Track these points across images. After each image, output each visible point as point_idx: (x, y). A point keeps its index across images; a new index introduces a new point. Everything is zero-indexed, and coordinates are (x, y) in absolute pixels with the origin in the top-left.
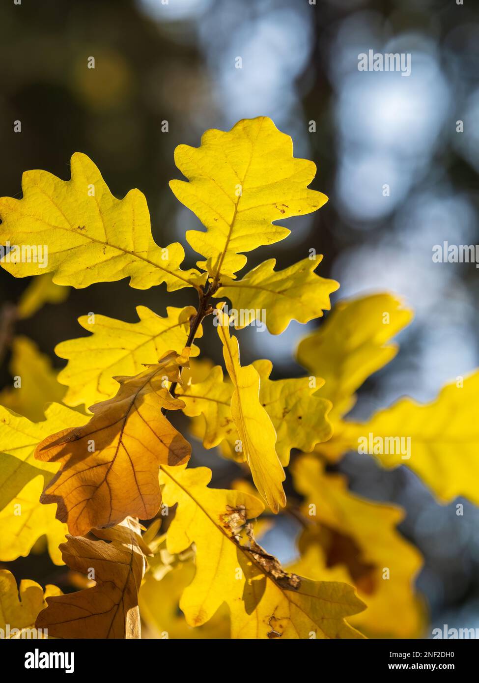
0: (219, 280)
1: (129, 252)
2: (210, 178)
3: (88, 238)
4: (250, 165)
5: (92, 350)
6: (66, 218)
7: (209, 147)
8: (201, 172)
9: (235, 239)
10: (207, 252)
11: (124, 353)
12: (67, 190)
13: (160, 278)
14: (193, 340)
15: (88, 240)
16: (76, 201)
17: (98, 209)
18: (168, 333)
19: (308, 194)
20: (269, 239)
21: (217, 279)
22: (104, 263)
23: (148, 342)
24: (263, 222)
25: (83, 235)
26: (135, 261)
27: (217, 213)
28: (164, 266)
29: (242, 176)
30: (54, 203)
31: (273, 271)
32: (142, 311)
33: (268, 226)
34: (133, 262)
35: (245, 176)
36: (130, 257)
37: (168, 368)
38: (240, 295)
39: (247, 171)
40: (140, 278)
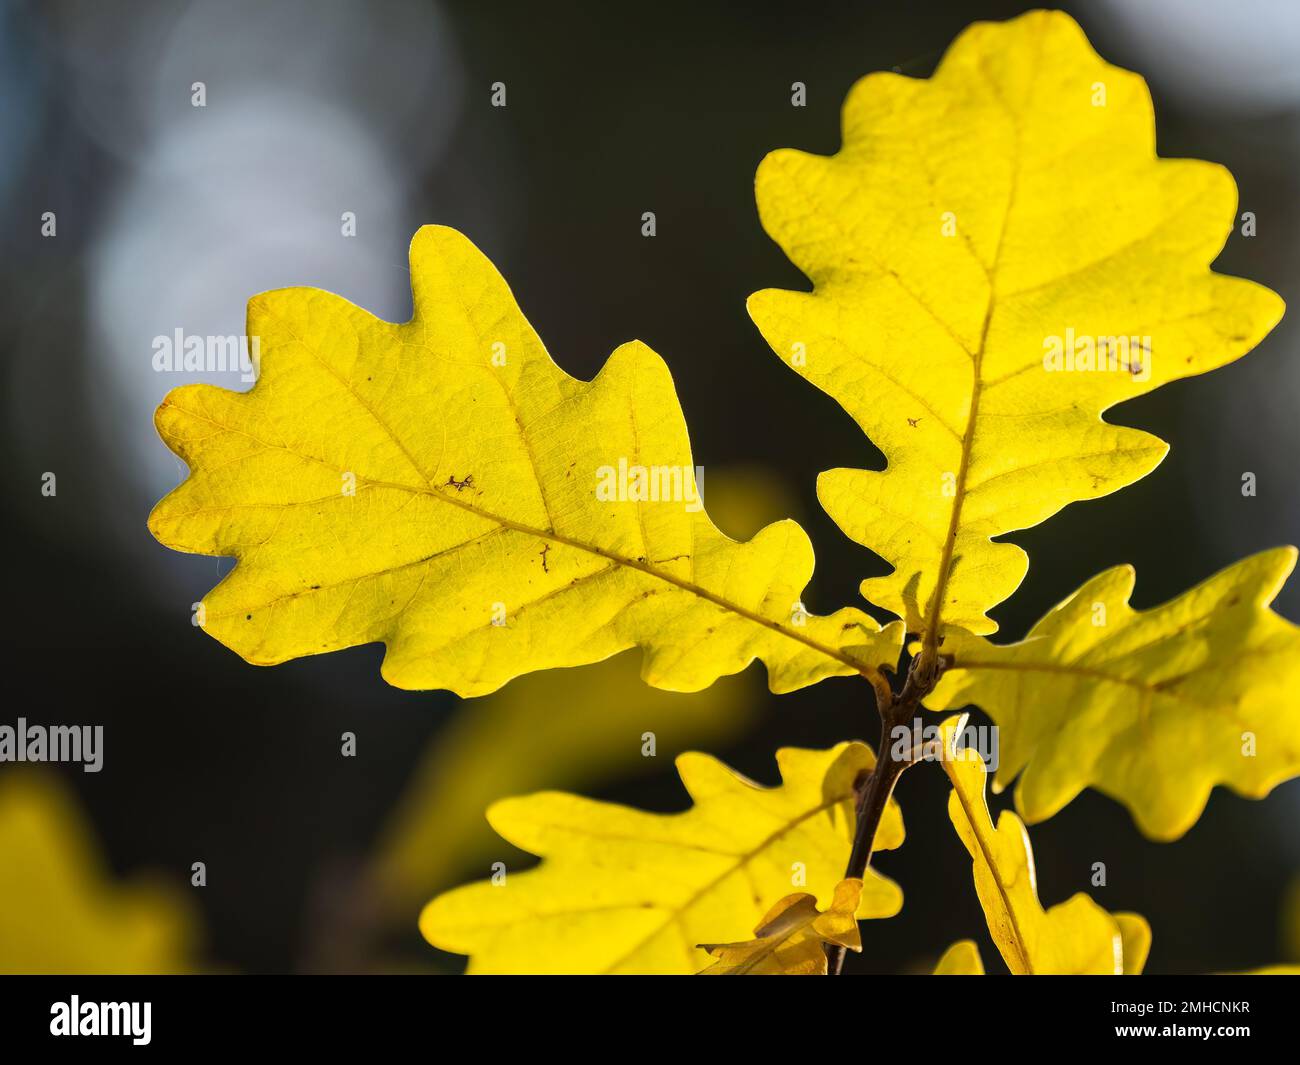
0: (941, 641)
1: (629, 562)
2: (882, 268)
3: (488, 516)
4: (1011, 204)
5: (542, 918)
6: (405, 452)
7: (873, 151)
8: (849, 247)
9: (983, 487)
10: (892, 541)
11: (653, 920)
12: (402, 356)
13: (744, 648)
14: (870, 855)
15: (488, 525)
16: (436, 390)
17: (510, 415)
18: (792, 841)
19: (1214, 294)
20: (1098, 479)
21: (935, 639)
22: (548, 603)
23: (725, 876)
24: (1073, 416)
25: (469, 507)
26: (653, 592)
27: (916, 398)
28: (752, 604)
29: (988, 250)
30: (361, 399)
31: (1128, 612)
32: (698, 770)
33: (1090, 431)
34: (646, 595)
35: (1001, 246)
36: (635, 578)
37: (786, 951)
38: (1020, 697)
39: (1004, 232)
40: (676, 653)
